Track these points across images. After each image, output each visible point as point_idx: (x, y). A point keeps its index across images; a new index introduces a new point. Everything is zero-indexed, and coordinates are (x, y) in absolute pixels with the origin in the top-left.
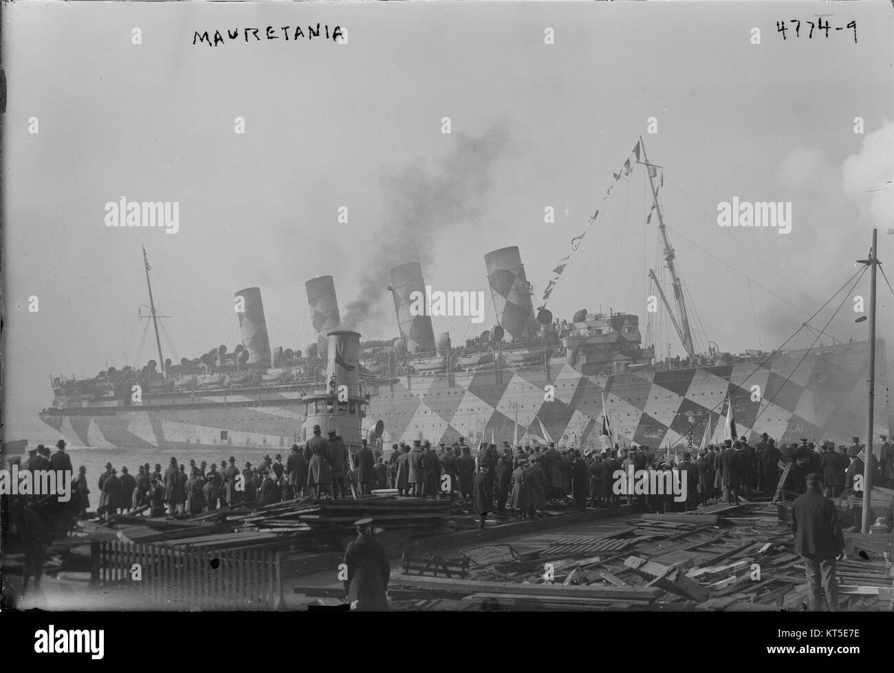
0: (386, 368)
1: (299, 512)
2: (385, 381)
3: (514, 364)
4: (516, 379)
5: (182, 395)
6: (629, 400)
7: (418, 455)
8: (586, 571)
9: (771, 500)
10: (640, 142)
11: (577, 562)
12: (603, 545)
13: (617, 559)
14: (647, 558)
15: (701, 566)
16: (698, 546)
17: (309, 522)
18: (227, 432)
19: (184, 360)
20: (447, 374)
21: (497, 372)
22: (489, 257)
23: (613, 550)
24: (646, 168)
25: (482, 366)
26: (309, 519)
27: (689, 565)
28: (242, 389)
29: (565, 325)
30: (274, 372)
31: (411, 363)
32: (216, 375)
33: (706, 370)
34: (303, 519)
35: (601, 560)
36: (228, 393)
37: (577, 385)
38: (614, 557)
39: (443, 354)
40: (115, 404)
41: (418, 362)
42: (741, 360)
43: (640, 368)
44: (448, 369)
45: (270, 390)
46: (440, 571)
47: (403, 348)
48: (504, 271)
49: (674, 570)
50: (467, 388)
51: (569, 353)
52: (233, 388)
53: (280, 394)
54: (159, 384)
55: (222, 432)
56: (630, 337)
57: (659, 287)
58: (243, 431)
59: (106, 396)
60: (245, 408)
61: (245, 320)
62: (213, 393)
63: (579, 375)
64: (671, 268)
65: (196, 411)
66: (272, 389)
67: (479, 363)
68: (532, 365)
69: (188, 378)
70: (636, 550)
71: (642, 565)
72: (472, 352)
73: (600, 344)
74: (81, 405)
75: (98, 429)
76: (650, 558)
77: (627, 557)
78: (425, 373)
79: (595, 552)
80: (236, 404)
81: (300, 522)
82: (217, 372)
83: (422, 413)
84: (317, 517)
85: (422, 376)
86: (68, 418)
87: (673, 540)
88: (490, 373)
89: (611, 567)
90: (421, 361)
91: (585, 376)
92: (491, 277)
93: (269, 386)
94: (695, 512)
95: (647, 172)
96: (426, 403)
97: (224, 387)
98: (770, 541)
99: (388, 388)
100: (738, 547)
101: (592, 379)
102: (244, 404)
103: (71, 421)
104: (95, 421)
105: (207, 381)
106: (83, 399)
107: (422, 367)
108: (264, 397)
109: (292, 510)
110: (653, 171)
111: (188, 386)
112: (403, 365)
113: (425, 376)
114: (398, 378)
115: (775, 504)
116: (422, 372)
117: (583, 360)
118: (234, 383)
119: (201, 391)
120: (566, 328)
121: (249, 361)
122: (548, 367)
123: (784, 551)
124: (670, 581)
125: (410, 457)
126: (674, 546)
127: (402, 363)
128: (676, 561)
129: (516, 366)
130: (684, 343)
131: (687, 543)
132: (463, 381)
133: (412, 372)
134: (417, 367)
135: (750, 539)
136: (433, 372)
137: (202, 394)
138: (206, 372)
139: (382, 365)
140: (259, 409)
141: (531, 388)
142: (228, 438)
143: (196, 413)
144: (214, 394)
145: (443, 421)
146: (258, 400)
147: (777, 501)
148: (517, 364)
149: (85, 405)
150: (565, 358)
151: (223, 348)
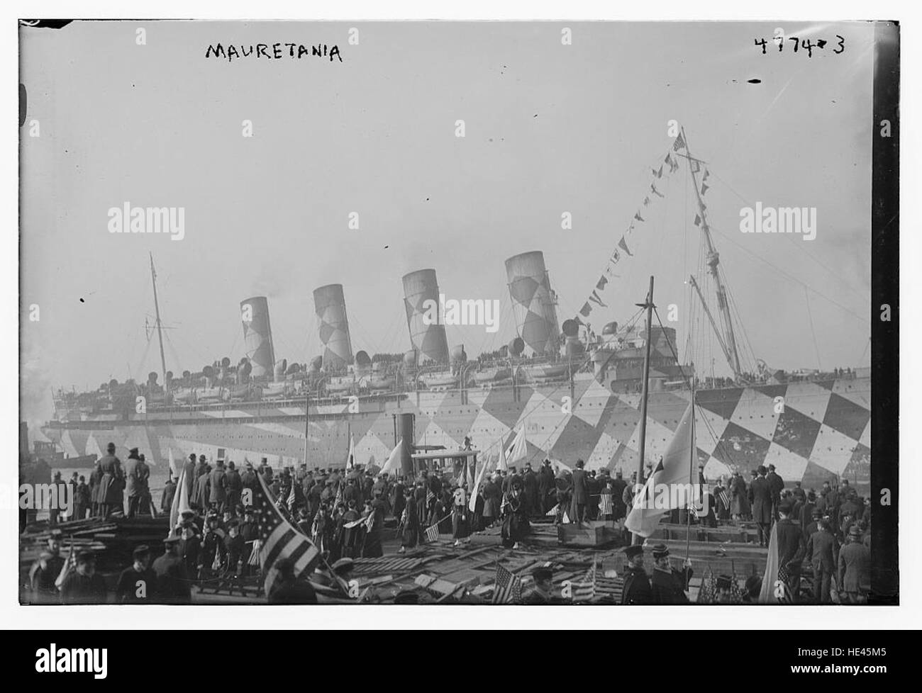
0: (394, 382)
1: (94, 530)
2: (392, 397)
3: (535, 380)
4: (537, 397)
5: (179, 409)
6: (665, 422)
7: (220, 474)
8: (378, 589)
9: (552, 522)
10: (682, 134)
11: (371, 580)
12: (396, 564)
13: (409, 578)
14: (437, 576)
15: (486, 584)
16: (485, 565)
17: (103, 540)
18: (224, 450)
19: (186, 373)
20: (460, 390)
21: (515, 389)
22: (510, 263)
23: (405, 569)
24: (688, 163)
25: (498, 382)
26: (104, 538)
27: (475, 583)
28: (241, 403)
29: (593, 338)
30: (276, 386)
31: (422, 378)
32: (217, 389)
33: (755, 389)
34: (99, 537)
35: (394, 578)
36: (227, 408)
37: (605, 404)
38: (406, 575)
39: (456, 368)
40: (113, 417)
41: (429, 376)
42: (796, 379)
43: (678, 387)
44: (462, 385)
45: (270, 405)
46: (236, 590)
47: (414, 361)
48: (527, 278)
49: (461, 587)
50: (481, 406)
51: (597, 367)
52: (232, 402)
53: (280, 409)
54: (158, 398)
55: (219, 450)
56: (666, 352)
57: (700, 295)
58: (241, 449)
59: (104, 409)
60: (245, 424)
61: (250, 331)
62: (212, 407)
63: (608, 393)
64: (715, 273)
65: (194, 426)
66: (272, 404)
67: (496, 378)
68: (554, 381)
69: (187, 391)
70: (428, 569)
71: (431, 583)
72: (489, 367)
73: (631, 359)
74: (80, 418)
75: (96, 444)
76: (440, 576)
77: (417, 575)
78: (436, 389)
79: (388, 571)
80: (235, 420)
81: (94, 541)
82: (218, 386)
83: (432, 433)
84: (113, 535)
85: (433, 392)
86: (67, 431)
87: (462, 559)
88: (507, 389)
89: (403, 585)
90: (433, 376)
91: (615, 395)
92: (512, 284)
93: (269, 401)
94: (483, 532)
95: (689, 166)
96: (435, 422)
97: (223, 401)
98: (549, 560)
99: (396, 404)
100: (520, 566)
101: (622, 397)
102: (243, 420)
103: (70, 435)
104: (93, 436)
105: (207, 395)
106: (82, 412)
107: (434, 382)
108: (264, 412)
109: (87, 529)
110: (696, 164)
111: (187, 400)
112: (414, 380)
113: (436, 392)
114: (406, 394)
115: (556, 526)
116: (433, 387)
117: (612, 376)
118: (234, 397)
119: (199, 405)
120: (594, 340)
121: (252, 374)
122: (573, 383)
123: (561, 569)
124: (456, 599)
125: (212, 477)
126: (463, 565)
127: (412, 378)
128: (463, 579)
129: (537, 382)
130: (729, 359)
131: (474, 563)
132: (478, 398)
133: (421, 387)
134: (429, 382)
135: (532, 558)
136: (445, 388)
137: (200, 409)
138: (207, 385)
139: (390, 380)
140: (258, 426)
141: (553, 407)
142: (225, 456)
143: (193, 428)
144: (214, 408)
145: (454, 443)
146: (258, 416)
147: (557, 523)
148: (538, 379)
149: (84, 418)
150: (591, 374)
151: (226, 361)
